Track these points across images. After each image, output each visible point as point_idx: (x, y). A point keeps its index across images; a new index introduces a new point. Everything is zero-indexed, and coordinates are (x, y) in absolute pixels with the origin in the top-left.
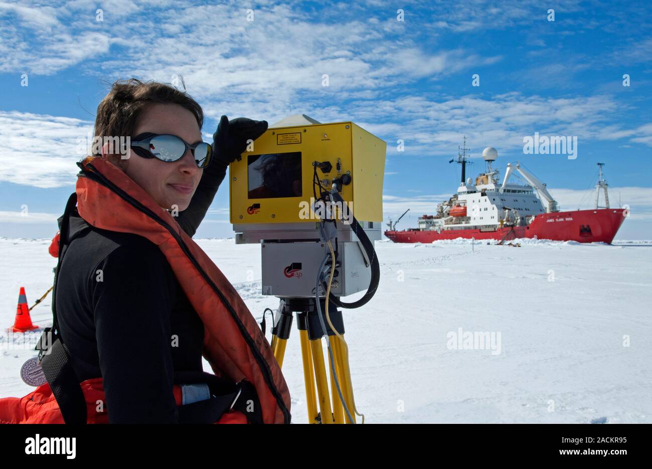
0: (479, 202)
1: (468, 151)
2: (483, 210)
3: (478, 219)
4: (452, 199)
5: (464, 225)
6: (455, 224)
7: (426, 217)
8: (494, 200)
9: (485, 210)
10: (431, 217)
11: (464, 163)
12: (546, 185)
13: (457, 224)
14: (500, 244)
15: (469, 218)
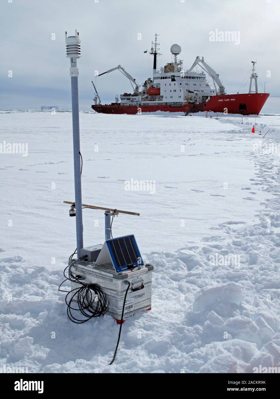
0: (170, 85)
1: (158, 45)
2: (172, 91)
3: (169, 98)
4: (147, 82)
5: (157, 102)
6: (150, 101)
7: (126, 95)
8: (181, 84)
9: (174, 91)
10: (130, 95)
11: (155, 54)
12: (219, 75)
13: (152, 101)
14: (186, 115)
15: (162, 97)
